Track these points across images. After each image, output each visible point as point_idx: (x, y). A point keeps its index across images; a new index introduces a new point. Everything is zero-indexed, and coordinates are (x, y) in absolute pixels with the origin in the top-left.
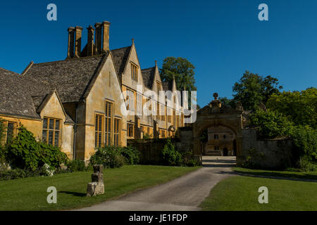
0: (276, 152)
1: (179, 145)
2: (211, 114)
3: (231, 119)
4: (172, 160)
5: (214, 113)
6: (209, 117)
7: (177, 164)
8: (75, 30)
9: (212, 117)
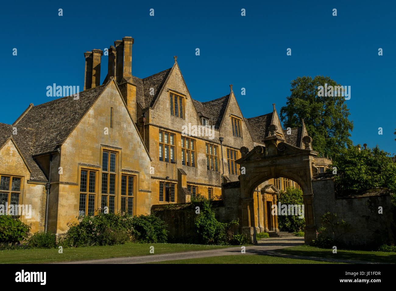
0: (368, 218)
1: (223, 211)
2: (265, 158)
3: (294, 166)
4: (209, 235)
5: (269, 157)
6: (262, 164)
7: (216, 242)
8: (92, 55)
9: (267, 163)
